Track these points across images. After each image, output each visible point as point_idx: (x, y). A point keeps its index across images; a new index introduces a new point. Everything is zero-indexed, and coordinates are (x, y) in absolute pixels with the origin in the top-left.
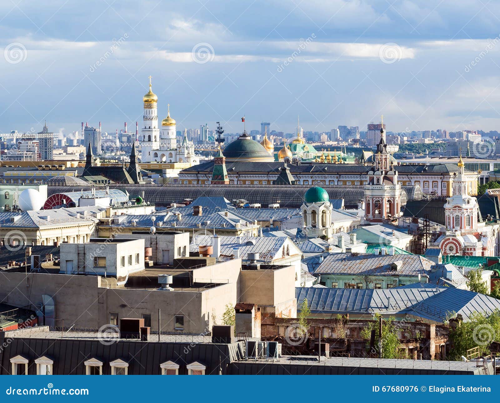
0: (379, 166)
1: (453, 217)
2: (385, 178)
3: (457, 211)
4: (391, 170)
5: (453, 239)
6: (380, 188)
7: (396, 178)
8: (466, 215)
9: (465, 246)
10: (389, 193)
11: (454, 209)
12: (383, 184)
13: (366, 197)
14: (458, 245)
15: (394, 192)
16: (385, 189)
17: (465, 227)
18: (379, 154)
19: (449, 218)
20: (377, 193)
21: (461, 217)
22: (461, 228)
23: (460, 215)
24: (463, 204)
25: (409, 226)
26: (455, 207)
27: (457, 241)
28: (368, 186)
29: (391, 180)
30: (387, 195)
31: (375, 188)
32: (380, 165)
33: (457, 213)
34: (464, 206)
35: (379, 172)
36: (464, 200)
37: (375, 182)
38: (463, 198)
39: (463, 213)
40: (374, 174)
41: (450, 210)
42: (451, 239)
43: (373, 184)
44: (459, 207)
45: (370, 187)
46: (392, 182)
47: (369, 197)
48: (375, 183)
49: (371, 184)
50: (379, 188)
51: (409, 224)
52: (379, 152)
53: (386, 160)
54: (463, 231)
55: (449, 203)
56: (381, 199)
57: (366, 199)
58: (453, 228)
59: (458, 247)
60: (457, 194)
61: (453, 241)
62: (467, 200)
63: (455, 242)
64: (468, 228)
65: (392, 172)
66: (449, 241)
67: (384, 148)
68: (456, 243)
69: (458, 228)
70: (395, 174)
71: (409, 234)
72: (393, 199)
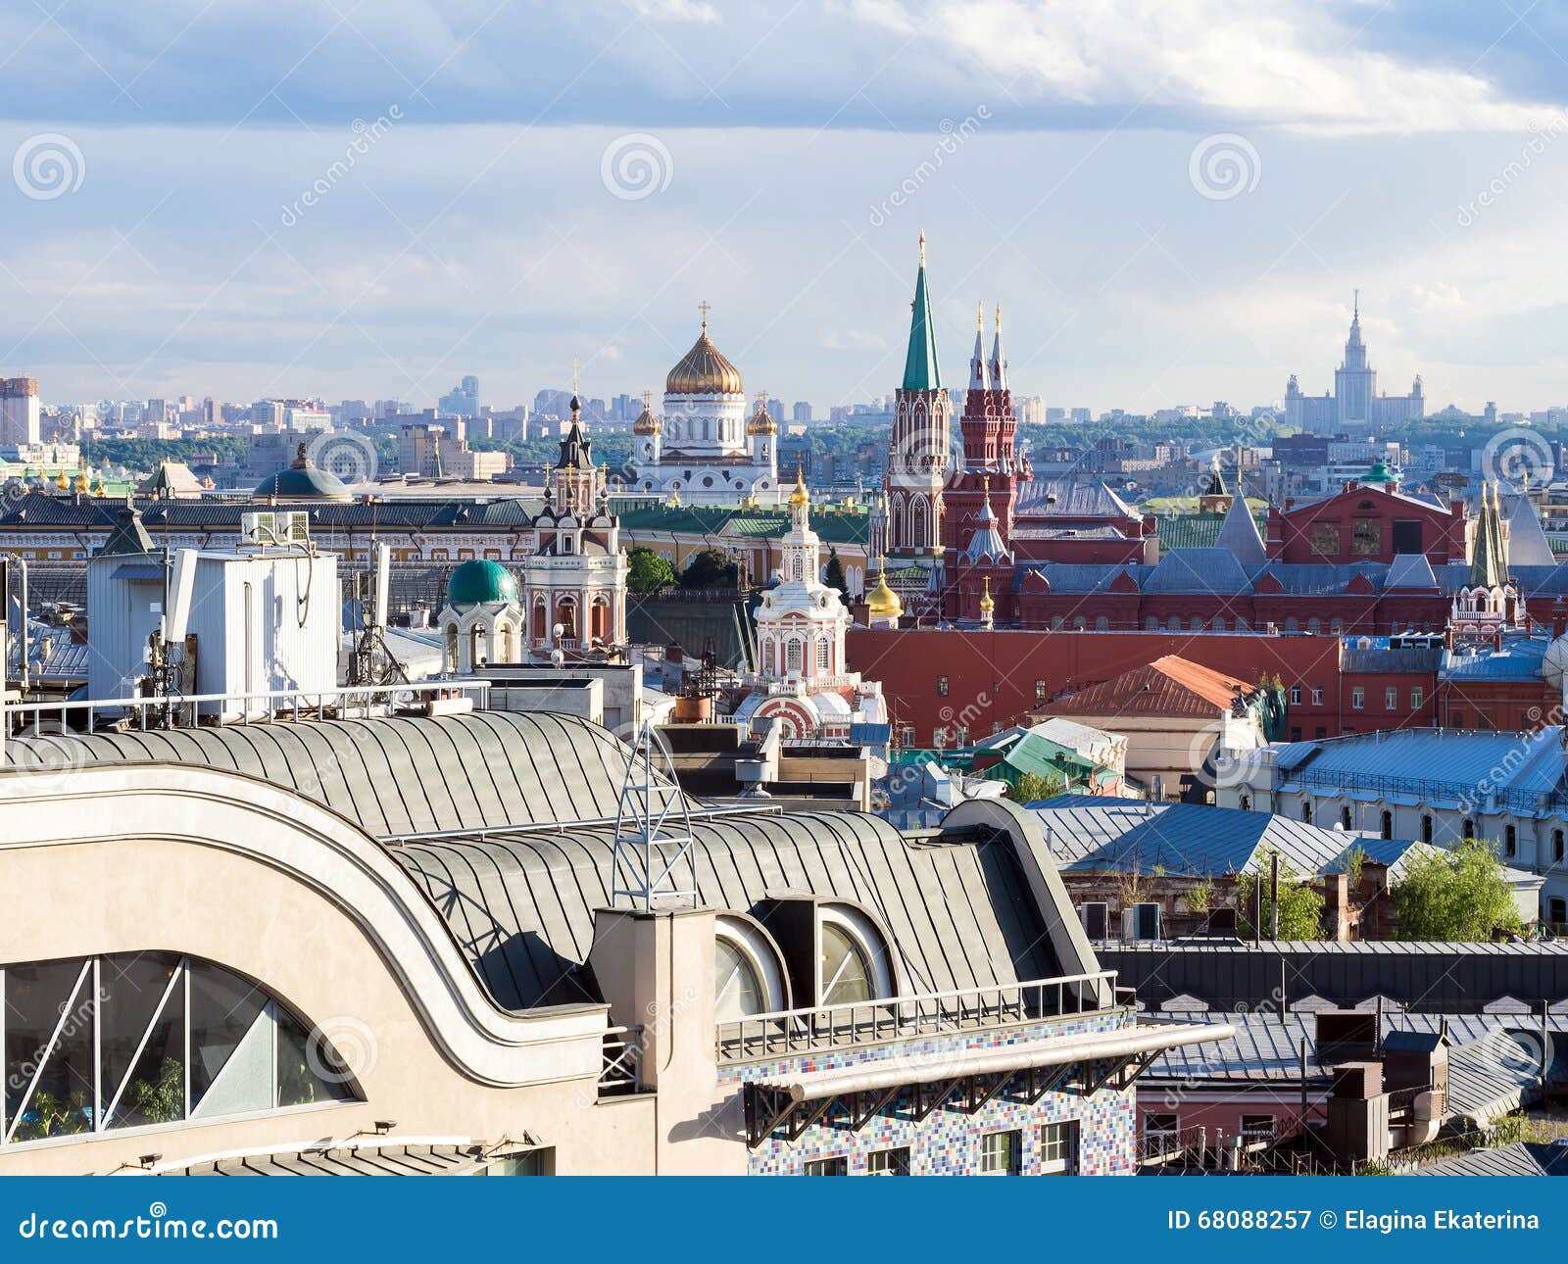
0: (569, 503)
1: (783, 645)
2: (587, 536)
3: (794, 627)
4: (602, 513)
5: (788, 705)
6: (576, 566)
7: (614, 536)
8: (818, 638)
9: (822, 724)
10: (598, 577)
11: (785, 621)
12: (582, 552)
13: (532, 590)
14: (802, 721)
15: (613, 576)
16: (590, 567)
17: (816, 672)
18: (570, 469)
19: (771, 647)
20: (565, 578)
21: (805, 644)
22: (805, 674)
23: (802, 639)
24: (811, 608)
25: (658, 669)
26: (789, 616)
27: (799, 709)
28: (539, 558)
29: (601, 541)
30: (595, 582)
31: (559, 565)
32: (572, 500)
33: (793, 633)
34: (814, 613)
35: (570, 521)
36: (811, 597)
37: (560, 548)
38: (809, 592)
39: (811, 632)
40: (556, 527)
41: (774, 624)
42: (783, 705)
43: (554, 553)
44: (799, 616)
45: (546, 560)
46: (606, 548)
47: (541, 590)
48: (559, 550)
49: (548, 553)
50: (570, 565)
51: (658, 665)
52: (570, 465)
53: (588, 487)
54: (812, 682)
55: (769, 605)
56: (576, 594)
57: (532, 596)
58: (784, 673)
59: (804, 727)
60: (791, 580)
61: (789, 710)
62: (820, 597)
63: (794, 713)
64: (822, 673)
65: (605, 521)
66: (776, 711)
67: (581, 452)
68: (799, 716)
69: (797, 674)
70: (614, 525)
71: (665, 691)
72: (608, 593)
